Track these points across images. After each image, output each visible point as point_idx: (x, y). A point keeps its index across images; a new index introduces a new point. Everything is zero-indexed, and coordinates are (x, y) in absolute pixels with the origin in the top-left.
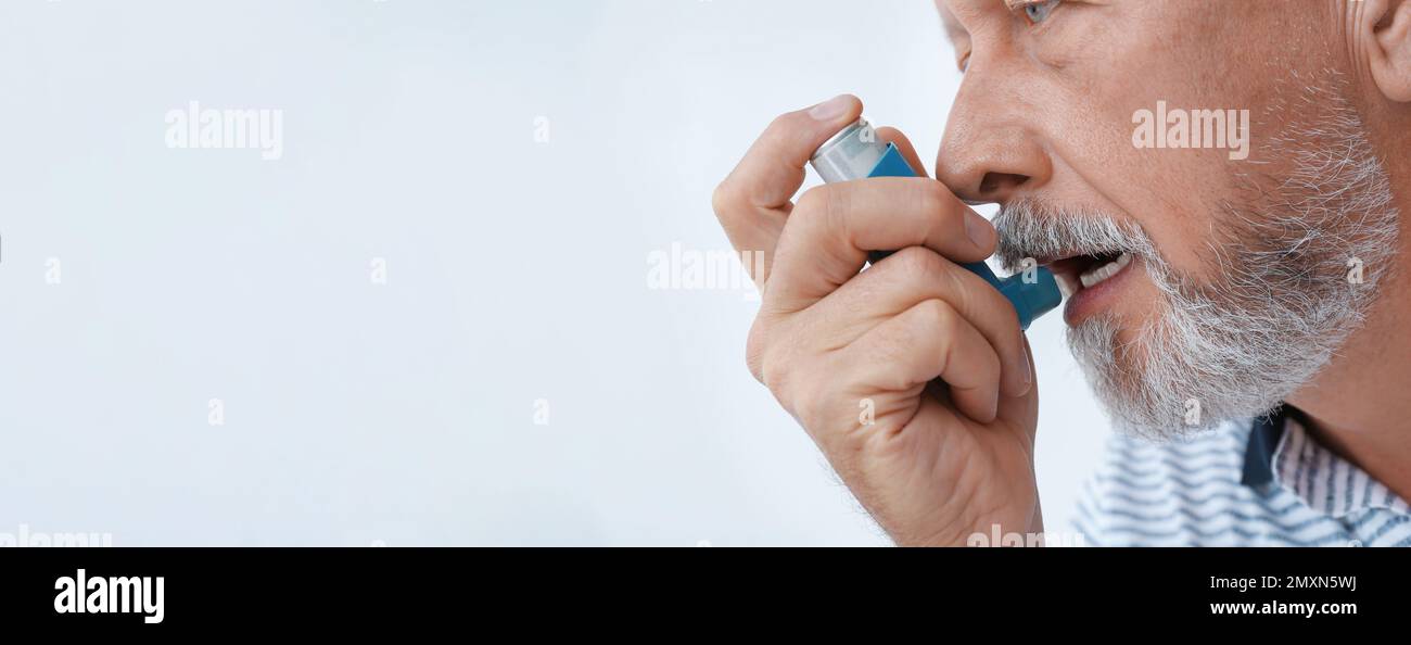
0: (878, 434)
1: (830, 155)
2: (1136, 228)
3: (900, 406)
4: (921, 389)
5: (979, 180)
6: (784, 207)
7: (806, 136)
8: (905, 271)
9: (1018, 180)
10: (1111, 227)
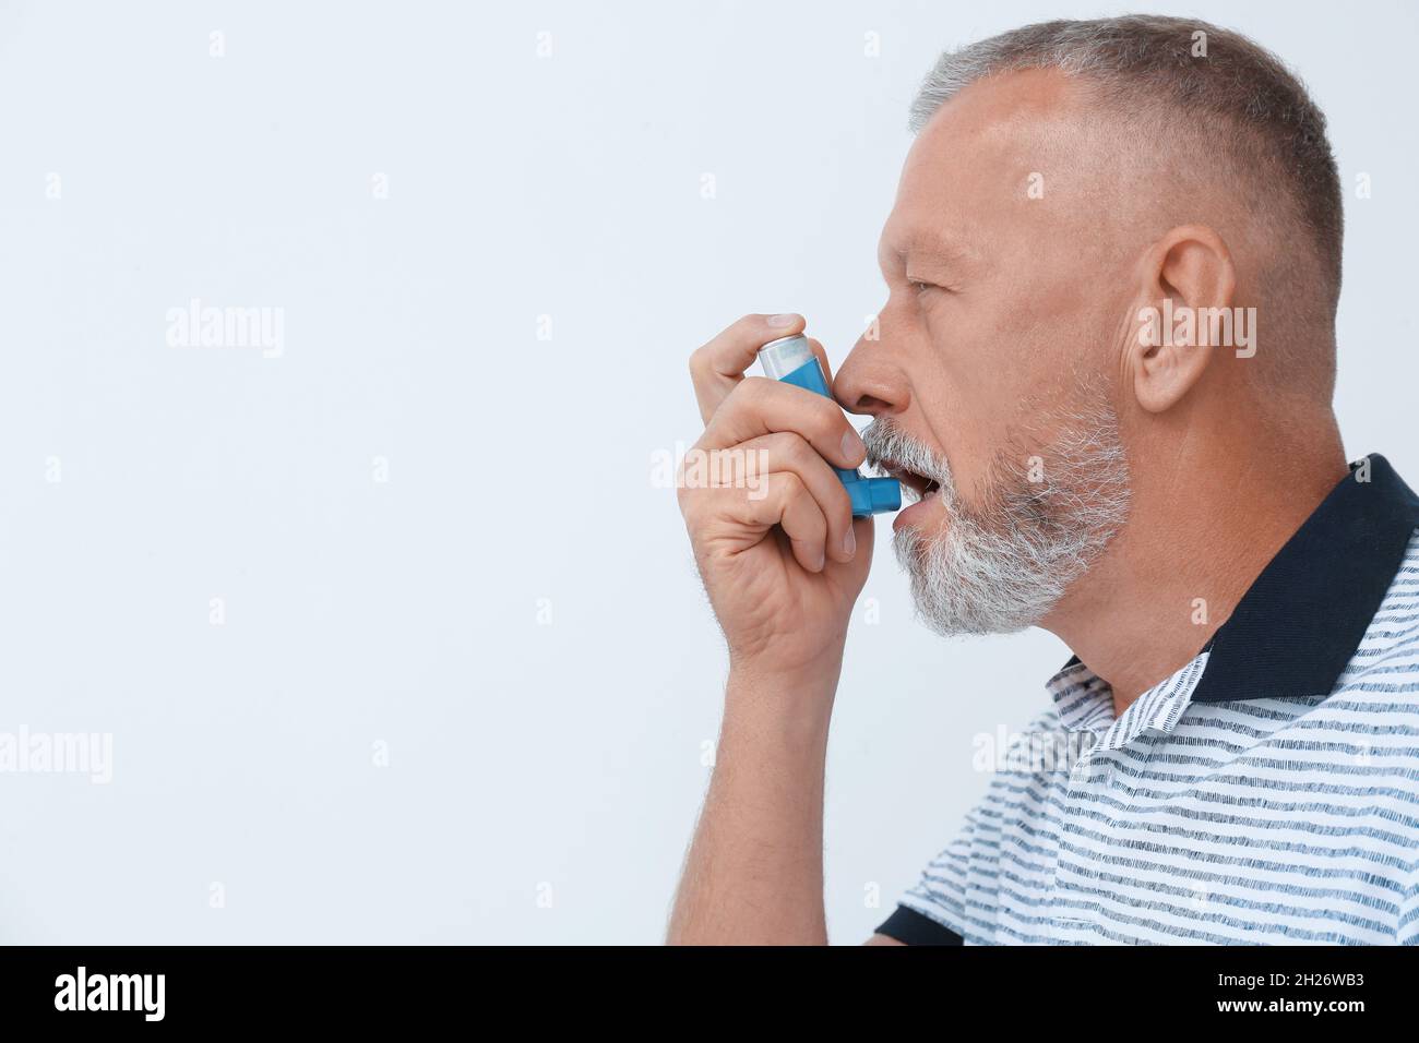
0: (722, 549)
1: (770, 352)
2: (945, 460)
3: (743, 536)
4: (765, 529)
5: (857, 398)
6: (736, 376)
7: (758, 334)
8: (781, 448)
9: (887, 405)
10: (928, 454)
